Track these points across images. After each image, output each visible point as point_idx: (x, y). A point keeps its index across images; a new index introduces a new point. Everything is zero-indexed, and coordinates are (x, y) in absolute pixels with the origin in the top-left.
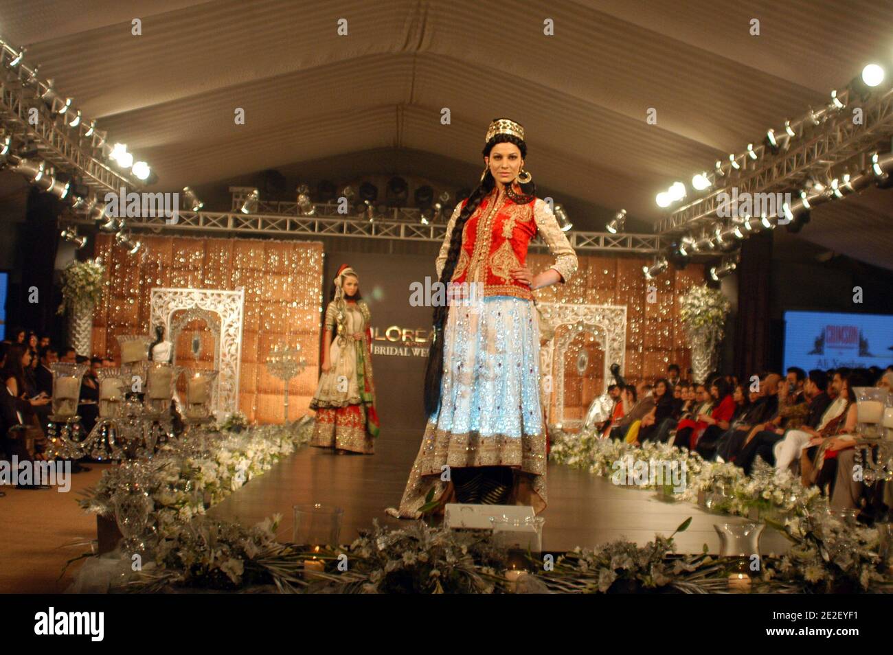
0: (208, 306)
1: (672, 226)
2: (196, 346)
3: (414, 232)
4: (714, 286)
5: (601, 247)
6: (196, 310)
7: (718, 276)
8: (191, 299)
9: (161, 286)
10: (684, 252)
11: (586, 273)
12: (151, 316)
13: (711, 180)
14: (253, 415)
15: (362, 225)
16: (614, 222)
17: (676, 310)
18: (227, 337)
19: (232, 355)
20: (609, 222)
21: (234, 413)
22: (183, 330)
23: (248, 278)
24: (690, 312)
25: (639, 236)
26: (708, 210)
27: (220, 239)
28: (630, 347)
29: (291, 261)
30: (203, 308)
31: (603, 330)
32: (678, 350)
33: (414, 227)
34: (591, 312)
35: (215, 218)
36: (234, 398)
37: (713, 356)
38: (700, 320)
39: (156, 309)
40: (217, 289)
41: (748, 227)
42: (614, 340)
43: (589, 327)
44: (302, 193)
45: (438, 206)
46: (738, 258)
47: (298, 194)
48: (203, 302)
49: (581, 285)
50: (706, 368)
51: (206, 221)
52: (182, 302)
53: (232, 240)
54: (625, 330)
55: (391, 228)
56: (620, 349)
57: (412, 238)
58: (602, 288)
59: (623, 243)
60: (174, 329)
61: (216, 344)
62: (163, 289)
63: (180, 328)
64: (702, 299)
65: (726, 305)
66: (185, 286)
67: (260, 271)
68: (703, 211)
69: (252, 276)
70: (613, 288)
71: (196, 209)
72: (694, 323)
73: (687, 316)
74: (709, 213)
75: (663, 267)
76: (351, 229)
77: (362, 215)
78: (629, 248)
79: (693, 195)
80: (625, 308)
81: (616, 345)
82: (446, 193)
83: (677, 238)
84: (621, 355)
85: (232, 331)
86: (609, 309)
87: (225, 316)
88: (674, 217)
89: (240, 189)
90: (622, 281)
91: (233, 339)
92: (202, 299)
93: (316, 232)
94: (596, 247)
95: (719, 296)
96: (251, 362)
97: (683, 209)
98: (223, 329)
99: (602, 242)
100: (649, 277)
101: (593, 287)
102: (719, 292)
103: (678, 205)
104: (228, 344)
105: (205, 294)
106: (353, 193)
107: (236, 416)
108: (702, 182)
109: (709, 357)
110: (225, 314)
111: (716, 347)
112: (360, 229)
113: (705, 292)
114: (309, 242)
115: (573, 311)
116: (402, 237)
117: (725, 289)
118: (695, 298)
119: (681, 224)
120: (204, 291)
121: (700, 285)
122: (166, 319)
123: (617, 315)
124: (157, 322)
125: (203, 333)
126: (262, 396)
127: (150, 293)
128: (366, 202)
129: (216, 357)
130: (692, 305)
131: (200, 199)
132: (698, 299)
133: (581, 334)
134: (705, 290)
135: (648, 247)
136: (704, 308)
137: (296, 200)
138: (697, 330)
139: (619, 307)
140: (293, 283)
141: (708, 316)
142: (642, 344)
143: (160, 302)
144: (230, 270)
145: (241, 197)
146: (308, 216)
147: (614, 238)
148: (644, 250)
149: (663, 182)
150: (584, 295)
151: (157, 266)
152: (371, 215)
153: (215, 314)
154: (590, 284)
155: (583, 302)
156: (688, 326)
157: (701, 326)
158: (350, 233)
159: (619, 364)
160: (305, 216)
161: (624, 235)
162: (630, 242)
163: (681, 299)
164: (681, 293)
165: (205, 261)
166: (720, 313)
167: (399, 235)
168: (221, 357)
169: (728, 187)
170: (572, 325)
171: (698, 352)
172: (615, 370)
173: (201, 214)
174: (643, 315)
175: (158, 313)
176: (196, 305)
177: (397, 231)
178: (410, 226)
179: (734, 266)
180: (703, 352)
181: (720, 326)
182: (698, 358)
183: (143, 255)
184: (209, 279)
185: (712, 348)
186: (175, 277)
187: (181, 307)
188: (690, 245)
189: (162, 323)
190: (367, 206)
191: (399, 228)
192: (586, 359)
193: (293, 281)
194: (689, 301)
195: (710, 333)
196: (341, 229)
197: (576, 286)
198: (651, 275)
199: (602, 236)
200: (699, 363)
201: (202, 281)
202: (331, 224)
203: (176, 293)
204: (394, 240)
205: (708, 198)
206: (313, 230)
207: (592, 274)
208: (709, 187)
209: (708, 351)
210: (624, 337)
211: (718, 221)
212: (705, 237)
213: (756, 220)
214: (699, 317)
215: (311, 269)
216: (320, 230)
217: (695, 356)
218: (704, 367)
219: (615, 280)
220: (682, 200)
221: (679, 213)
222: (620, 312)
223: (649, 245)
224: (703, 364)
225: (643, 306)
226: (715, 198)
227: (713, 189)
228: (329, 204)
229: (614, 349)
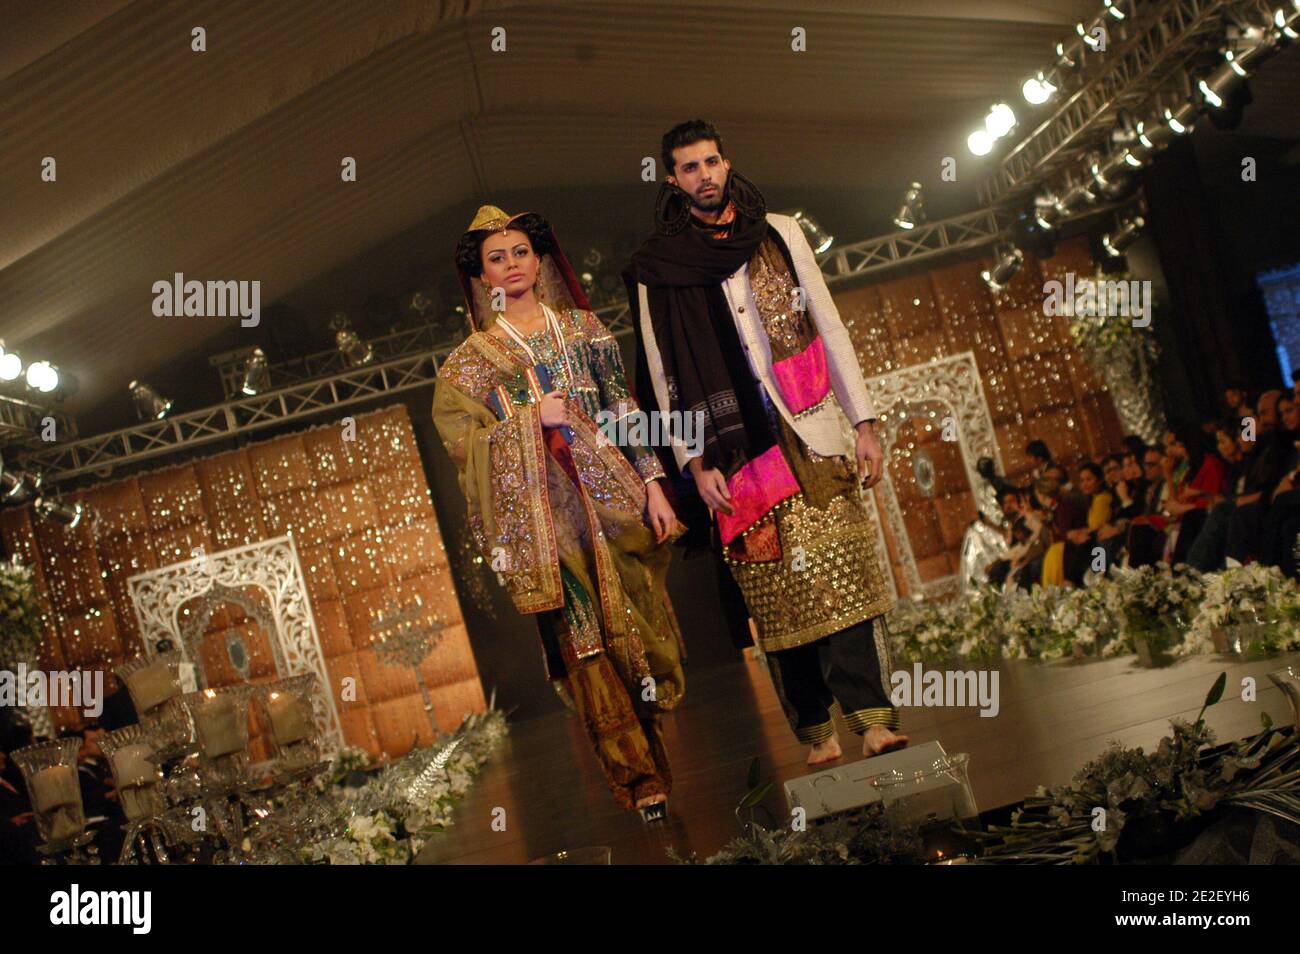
0: (237, 578)
1: (1009, 183)
2: (238, 656)
4: (1115, 266)
5: (895, 259)
6: (218, 591)
7: (1116, 248)
8: (204, 575)
9: (141, 570)
10: (1045, 224)
11: (882, 315)
12: (142, 628)
13: (1054, 82)
14: (375, 746)
16: (904, 210)
17: (1061, 329)
18: (288, 623)
19: (307, 652)
21: (341, 752)
22: (204, 634)
23: (292, 507)
24: (1086, 327)
25: (957, 221)
26: (1065, 137)
27: (221, 455)
28: (999, 421)
29: (358, 455)
30: (230, 584)
31: (943, 406)
32: (1087, 399)
34: (913, 380)
35: (200, 420)
36: (333, 725)
37: (1152, 390)
38: (1109, 336)
39: (146, 612)
40: (244, 543)
41: (1146, 143)
42: (968, 417)
43: (917, 407)
44: (340, 329)
45: (587, 277)
46: (1142, 205)
47: (334, 334)
48: (225, 575)
49: (881, 339)
50: (1145, 417)
51: (187, 430)
52: (189, 587)
53: (241, 449)
54: (982, 394)
56: (983, 430)
58: (919, 332)
60: (188, 639)
61: (272, 641)
62: (148, 574)
63: (199, 633)
66: (185, 557)
67: (308, 489)
68: (1057, 142)
69: (298, 502)
70: (938, 326)
71: (161, 415)
72: (1100, 343)
73: (1083, 335)
74: (1067, 141)
75: (1016, 262)
78: (945, 247)
79: (1029, 117)
80: (970, 354)
81: (974, 424)
82: (593, 251)
83: (1024, 202)
84: (988, 439)
85: (291, 609)
86: (942, 366)
87: (272, 587)
88: (1007, 167)
89: (227, 356)
90: (951, 309)
91: (300, 623)
92: (223, 570)
93: (388, 390)
94: (887, 264)
96: (344, 652)
97: (1020, 148)
98: (276, 611)
99: (894, 250)
100: (995, 286)
101: (902, 336)
102: (1128, 274)
103: (1006, 144)
104: (293, 633)
105: (225, 559)
106: (429, 302)
107: (347, 756)
108: (1038, 90)
109: (1145, 396)
110: (271, 582)
111: (1151, 374)
114: (379, 411)
115: (880, 387)
117: (1136, 266)
119: (1024, 175)
120: (221, 555)
121: (1091, 275)
122: (170, 625)
123: (961, 370)
124: (155, 634)
125: (242, 629)
126: (380, 706)
127: (126, 587)
128: (459, 309)
129: (278, 663)
131: (164, 395)
133: (908, 425)
134: (1101, 280)
135: (978, 236)
137: (335, 344)
138: (1109, 354)
139: (958, 357)
140: (374, 492)
142: (1020, 410)
143: (149, 598)
144: (255, 505)
145: (234, 369)
146: (364, 366)
147: (914, 237)
148: (973, 243)
149: (973, 111)
150: (892, 355)
151: (123, 537)
153: (253, 589)
154: (895, 331)
155: (894, 368)
156: (1092, 353)
157: (1115, 346)
159: (989, 455)
160: (357, 368)
161: (930, 227)
162: (943, 236)
165: (206, 501)
168: (288, 661)
169: (1090, 84)
170: (887, 413)
171: (1124, 392)
172: (987, 469)
173: (174, 421)
174: (1006, 358)
175: (152, 618)
176: (215, 583)
179: (1140, 221)
180: (1132, 391)
181: (1147, 335)
182: (1125, 403)
183: (95, 524)
184: (223, 532)
185: (1145, 378)
186: (162, 546)
187: (190, 595)
188: (1053, 208)
189: (163, 634)
190: (462, 316)
192: (929, 465)
193: (371, 489)
195: (1134, 352)
196: (428, 371)
197: (872, 343)
198: (999, 282)
199: (891, 240)
200: (1131, 411)
201: (213, 537)
202: (408, 367)
203: (172, 574)
205: (1058, 114)
206: (381, 387)
207: (893, 314)
208: (1054, 95)
209: (1140, 385)
210: (985, 407)
211: (1089, 151)
212: (1074, 186)
213: (1157, 128)
214: (1106, 331)
215: (398, 456)
216: (393, 383)
217: (1120, 401)
218: (1140, 416)
219: (937, 310)
220: (1013, 133)
221: (1015, 159)
222: (963, 364)
223: (978, 231)
224: (1137, 412)
225: (1000, 341)
226: (1071, 111)
227: (1063, 97)
228: (394, 334)
229: (973, 433)
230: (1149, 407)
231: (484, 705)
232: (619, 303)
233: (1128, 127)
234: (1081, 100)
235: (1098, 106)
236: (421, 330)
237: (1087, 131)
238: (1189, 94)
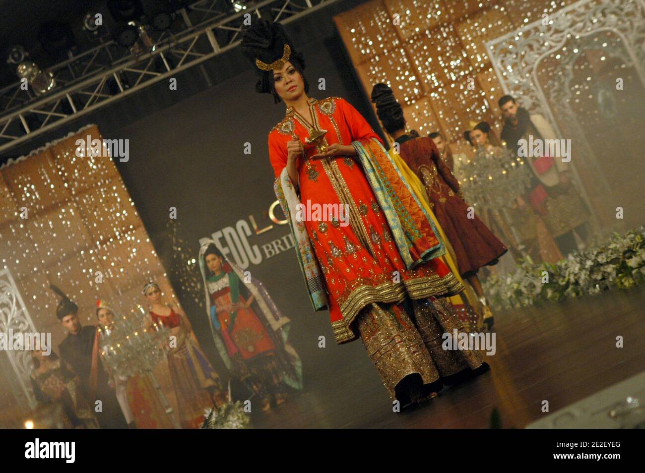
15: (142, 65)
31: (613, 35)
43: (588, 40)
44: (19, 62)
47: (15, 67)
55: (192, 46)
57: (232, 45)
76: (128, 79)
77: (135, 49)
93: (76, 114)
112: (144, 72)
114: (71, 134)
115: (549, 28)
116: (217, 50)
128: (131, 24)
133: (580, 60)
140: (82, 214)
146: (49, 94)
152: (148, 41)
155: (559, 7)
158: (130, 87)
160: (43, 97)
167: (212, 50)
170: (560, 52)
177: (203, 46)
178: (221, 26)
190: (135, 30)
191: (204, 38)
193: (77, 210)
196: (112, 88)
202: (92, 88)
204: (205, 63)
206: (70, 112)
215: (96, 176)
216: (80, 106)
228: (72, 58)
236: (98, 48)
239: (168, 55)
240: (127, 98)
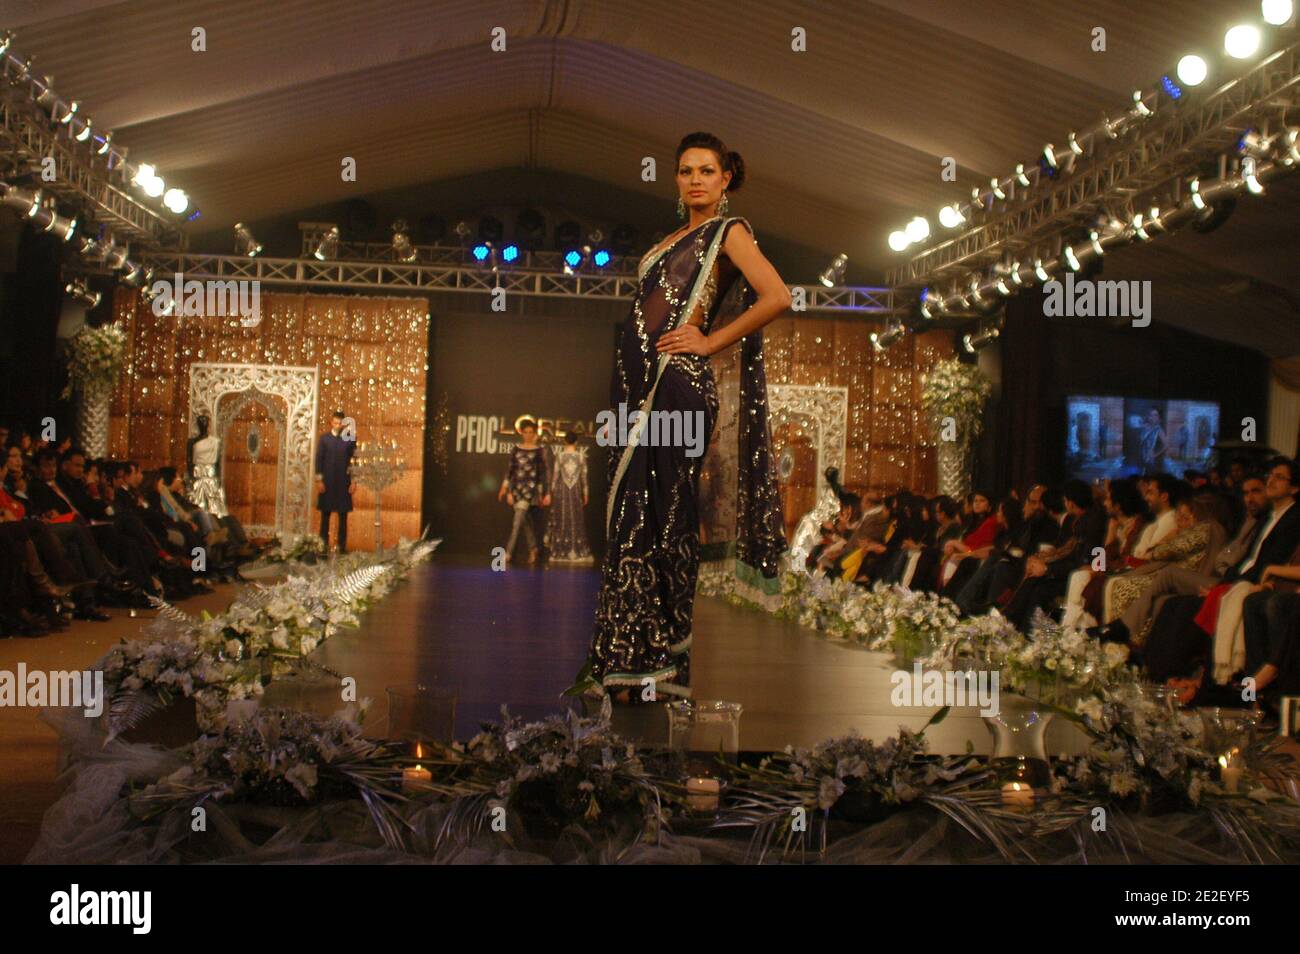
0: (269, 387)
1: (911, 276)
2: (253, 443)
3: (553, 286)
4: (968, 359)
5: (813, 305)
6: (253, 393)
7: (973, 346)
8: (246, 378)
9: (204, 360)
10: (927, 314)
11: (791, 341)
12: (191, 402)
13: (965, 214)
15: (481, 276)
16: (830, 272)
17: (916, 391)
18: (296, 431)
19: (303, 456)
20: (824, 272)
21: (305, 537)
22: (234, 420)
23: (325, 349)
24: (935, 395)
25: (865, 291)
26: (961, 255)
27: (286, 295)
28: (852, 444)
29: (384, 325)
30: (263, 390)
31: (814, 420)
32: (919, 448)
33: (554, 278)
34: (798, 395)
35: (278, 266)
36: (305, 515)
37: (967, 456)
38: (949, 408)
39: (198, 392)
40: (282, 364)
41: (1017, 278)
42: (830, 434)
43: (795, 416)
44: (399, 231)
45: (588, 249)
46: (1002, 322)
47: (394, 233)
48: (263, 382)
49: (785, 358)
50: (957, 474)
51: (267, 270)
52: (233, 383)
53: (301, 295)
54: (845, 421)
55: (522, 280)
56: (838, 447)
57: (549, 294)
58: (813, 362)
59: (844, 300)
60: (222, 419)
61: (281, 440)
62: (207, 365)
63: (231, 418)
64: (953, 378)
65: (985, 386)
66: (237, 361)
67: (340, 339)
68: (954, 257)
69: (330, 346)
70: (829, 361)
71: (252, 254)
72: (941, 411)
73: (931, 402)
74: (962, 259)
75: (898, 334)
76: (466, 281)
78: (852, 307)
79: (939, 233)
80: (846, 390)
81: (833, 441)
82: (598, 231)
83: (917, 293)
84: (840, 454)
85: (302, 422)
86: (823, 391)
87: (293, 402)
88: (913, 264)
89: (312, 226)
90: (842, 353)
91: (304, 434)
92: (262, 379)
93: (419, 286)
94: (806, 306)
95: (975, 375)
97: (926, 253)
98: (290, 420)
99: (814, 299)
100: (878, 347)
101: (801, 362)
102: (975, 369)
103: (918, 248)
104: (297, 440)
105: (265, 371)
106: (468, 232)
107: (309, 540)
108: (952, 217)
109: (962, 459)
110: (293, 398)
111: (971, 444)
112: (479, 281)
113: (956, 368)
114: (408, 298)
116: (538, 291)
117: (983, 364)
118: (942, 376)
119: (923, 274)
120: (264, 367)
121: (949, 358)
122: (212, 407)
123: (835, 399)
124: (199, 410)
125: (262, 425)
127: (189, 370)
128: (488, 244)
129: (280, 458)
130: (939, 387)
131: (258, 241)
132: (947, 377)
133: (785, 426)
134: (955, 365)
135: (877, 306)
136: (955, 391)
137: (390, 240)
139: (837, 389)
141: (960, 402)
142: (869, 440)
143: (203, 382)
144: (299, 338)
145: (314, 236)
146: (407, 263)
147: (831, 293)
148: (872, 310)
149: (899, 217)
150: (789, 372)
151: (199, 332)
152: (494, 261)
153: (279, 399)
154: (797, 356)
155: (787, 382)
156: (932, 416)
158: (466, 286)
159: (838, 467)
160: (403, 263)
161: (845, 290)
162: (852, 298)
163: (923, 379)
164: (922, 370)
165: (265, 325)
166: (977, 397)
167: (534, 290)
168: (287, 459)
169: (989, 224)
171: (947, 451)
172: (832, 476)
173: (260, 261)
174: (870, 401)
175: (201, 397)
176: (253, 386)
177: (530, 285)
178: (549, 276)
179: (996, 333)
180: (953, 452)
181: (977, 416)
182: (946, 459)
184: (270, 351)
185: (966, 445)
186: (224, 347)
187: (232, 389)
188: (937, 304)
189: (205, 411)
191: (533, 279)
192: (792, 461)
194: (935, 381)
195: (963, 425)
196: (452, 281)
197: (778, 360)
198: (882, 345)
199: (815, 291)
200: (948, 467)
201: (261, 353)
202: (439, 274)
203: (224, 370)
204: (528, 297)
205: (961, 238)
206: (415, 282)
207: (799, 344)
208: (962, 224)
209: (960, 450)
210: (845, 430)
211: (975, 271)
212: (957, 293)
213: (1027, 271)
214: (947, 404)
215: (411, 336)
216: (425, 281)
217: (944, 456)
218: (954, 472)
219: (831, 351)
220: (925, 241)
221: (921, 260)
222: (838, 395)
223: (879, 304)
224: (952, 468)
225: (870, 387)
226: (970, 239)
227: (968, 227)
228: (436, 246)
229: (830, 447)
230: (962, 467)
231: (419, 533)
232: (604, 275)
233: (1008, 264)
234: (980, 234)
235: (991, 241)
236: (458, 249)
237: (978, 257)
238: (1058, 254)
239: (503, 278)
240: (460, 295)
